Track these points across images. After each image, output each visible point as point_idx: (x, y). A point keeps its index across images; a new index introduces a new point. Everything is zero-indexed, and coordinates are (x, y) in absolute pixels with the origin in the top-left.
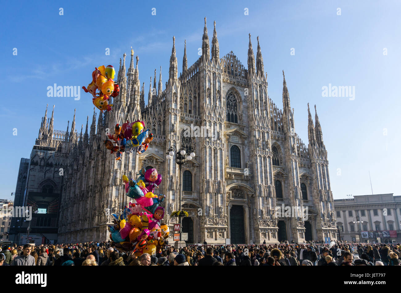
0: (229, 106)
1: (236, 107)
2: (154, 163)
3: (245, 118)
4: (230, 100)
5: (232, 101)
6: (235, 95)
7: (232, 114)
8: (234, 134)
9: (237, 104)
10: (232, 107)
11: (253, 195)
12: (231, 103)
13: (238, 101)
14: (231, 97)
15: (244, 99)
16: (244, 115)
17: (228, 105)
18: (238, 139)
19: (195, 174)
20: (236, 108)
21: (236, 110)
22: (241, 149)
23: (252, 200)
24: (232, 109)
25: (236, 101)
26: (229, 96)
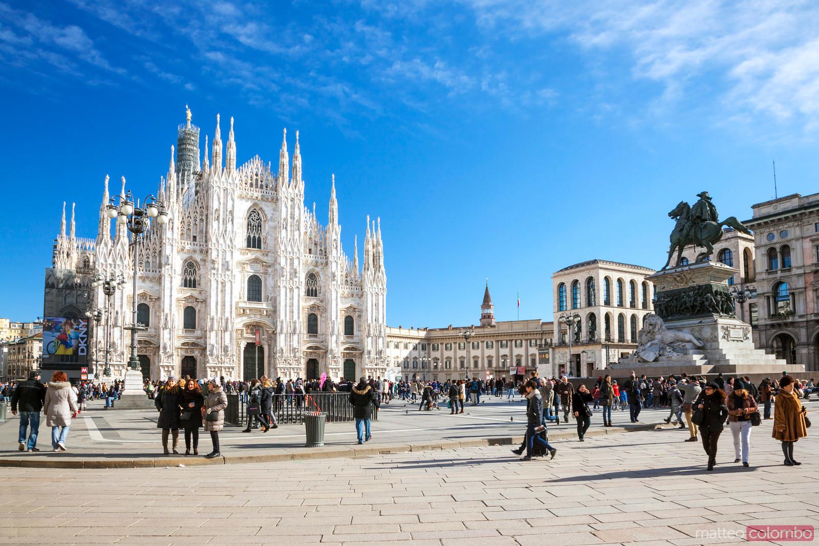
0: (250, 227)
1: (261, 227)
2: (148, 300)
3: (270, 241)
4: (252, 219)
5: (255, 220)
6: (260, 212)
7: (254, 237)
8: (254, 262)
9: (262, 223)
10: (254, 228)
11: (274, 331)
12: (252, 224)
13: (262, 220)
14: (253, 215)
15: (271, 217)
16: (269, 237)
17: (248, 226)
18: (259, 267)
19: (199, 311)
20: (259, 228)
21: (259, 231)
22: (263, 280)
23: (273, 336)
24: (254, 231)
25: (261, 220)
26: (251, 214)
